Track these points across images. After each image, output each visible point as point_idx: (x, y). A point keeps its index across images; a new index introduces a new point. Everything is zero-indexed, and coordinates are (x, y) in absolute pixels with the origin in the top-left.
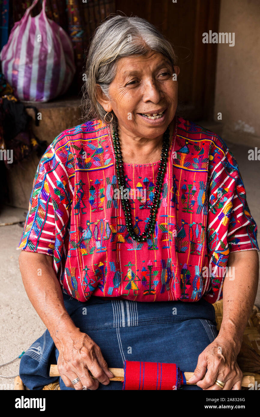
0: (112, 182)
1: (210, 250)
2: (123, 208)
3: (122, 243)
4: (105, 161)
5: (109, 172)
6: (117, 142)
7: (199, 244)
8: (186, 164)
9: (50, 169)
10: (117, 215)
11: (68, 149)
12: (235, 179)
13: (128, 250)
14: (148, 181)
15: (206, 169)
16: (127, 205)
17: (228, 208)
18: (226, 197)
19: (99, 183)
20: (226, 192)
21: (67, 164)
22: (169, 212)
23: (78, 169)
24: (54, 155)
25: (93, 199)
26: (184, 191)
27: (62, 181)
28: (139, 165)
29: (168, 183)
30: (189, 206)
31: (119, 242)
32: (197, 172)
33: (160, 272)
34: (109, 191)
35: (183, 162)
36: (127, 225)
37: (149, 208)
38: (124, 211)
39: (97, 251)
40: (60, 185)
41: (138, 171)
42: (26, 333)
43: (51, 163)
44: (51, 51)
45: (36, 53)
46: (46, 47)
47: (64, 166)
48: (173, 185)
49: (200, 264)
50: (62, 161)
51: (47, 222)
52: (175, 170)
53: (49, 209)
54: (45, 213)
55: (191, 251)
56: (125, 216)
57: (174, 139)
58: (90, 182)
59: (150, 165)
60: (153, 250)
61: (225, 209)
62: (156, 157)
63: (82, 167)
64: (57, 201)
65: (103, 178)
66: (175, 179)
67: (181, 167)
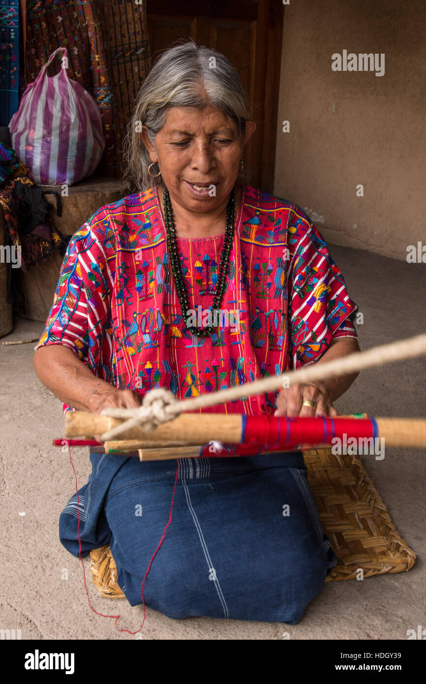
0: (163, 261)
1: (294, 345)
2: (177, 294)
3: (178, 338)
4: (153, 238)
5: (159, 250)
6: (169, 213)
7: (279, 337)
8: (257, 237)
9: (83, 248)
10: (170, 302)
11: (107, 224)
12: (326, 256)
13: (187, 347)
14: (209, 258)
15: (285, 242)
16: (183, 290)
17: (320, 291)
18: (316, 277)
19: (148, 265)
20: (315, 271)
21: (105, 244)
22: (239, 296)
23: (120, 249)
24: (90, 232)
25: (141, 285)
26: (257, 272)
27: (98, 263)
28: (197, 240)
29: (236, 261)
30: (265, 291)
31: (174, 337)
32: (272, 247)
33: (229, 374)
34: (160, 273)
35: (253, 236)
36: (183, 314)
37: (212, 295)
38: (179, 297)
39: (146, 347)
40: (96, 268)
41: (196, 246)
42: (62, 482)
43: (85, 241)
44: (75, 119)
45: (56, 123)
46: (69, 115)
47: (102, 244)
48: (242, 263)
49: (281, 362)
50: (98, 239)
51: (77, 312)
52: (244, 246)
53: (81, 297)
54: (76, 300)
55: (269, 346)
56: (181, 304)
57: (240, 209)
58: (136, 265)
59: (211, 238)
60: (218, 347)
61: (316, 293)
62: (218, 230)
63: (125, 246)
64: (91, 288)
65: (152, 258)
66: (244, 257)
67: (252, 242)
